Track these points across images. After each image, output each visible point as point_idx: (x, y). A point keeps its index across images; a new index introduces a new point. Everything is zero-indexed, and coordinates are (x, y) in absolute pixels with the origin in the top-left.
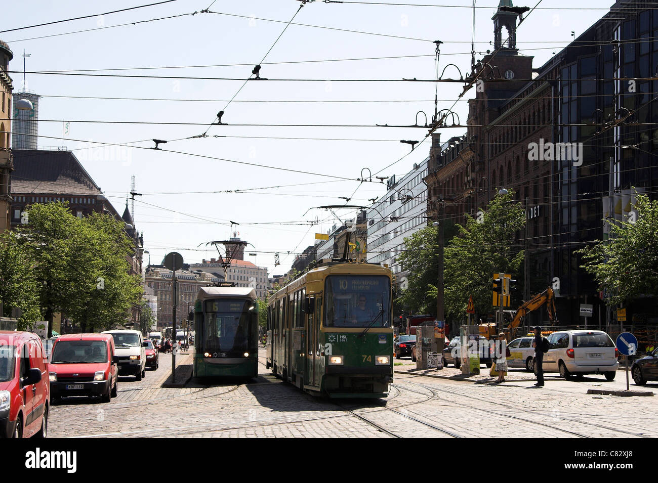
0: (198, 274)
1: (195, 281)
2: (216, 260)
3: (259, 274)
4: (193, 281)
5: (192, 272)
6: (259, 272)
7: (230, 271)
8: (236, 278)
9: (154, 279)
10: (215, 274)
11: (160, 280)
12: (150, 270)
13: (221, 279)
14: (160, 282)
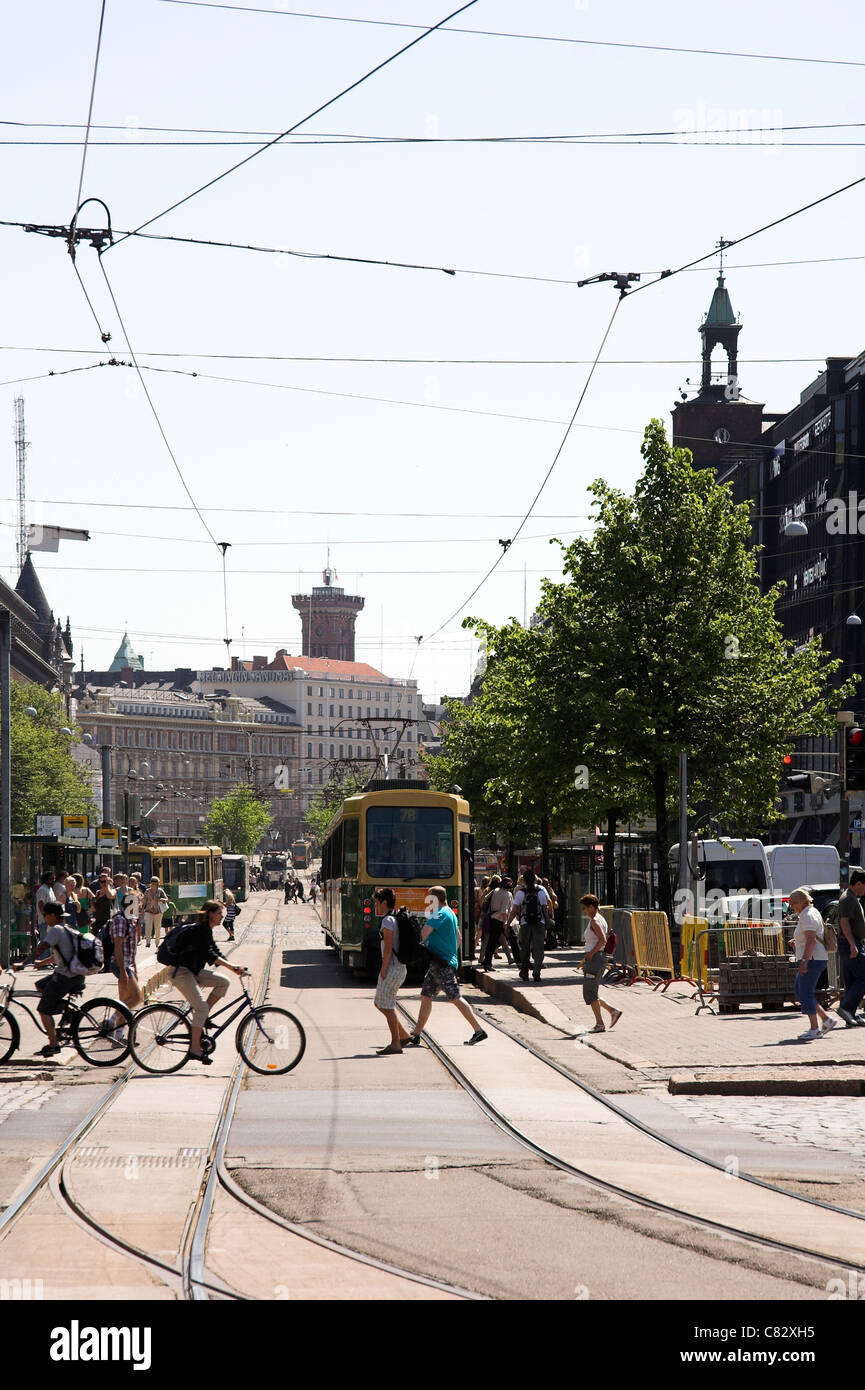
0: (218, 701)
1: (209, 722)
2: (270, 661)
3: (394, 700)
4: (204, 722)
5: (201, 696)
6: (394, 693)
7: (310, 693)
8: (326, 711)
9: (99, 719)
10: (266, 701)
11: (117, 720)
12: (84, 695)
13: (285, 715)
14: (114, 726)
